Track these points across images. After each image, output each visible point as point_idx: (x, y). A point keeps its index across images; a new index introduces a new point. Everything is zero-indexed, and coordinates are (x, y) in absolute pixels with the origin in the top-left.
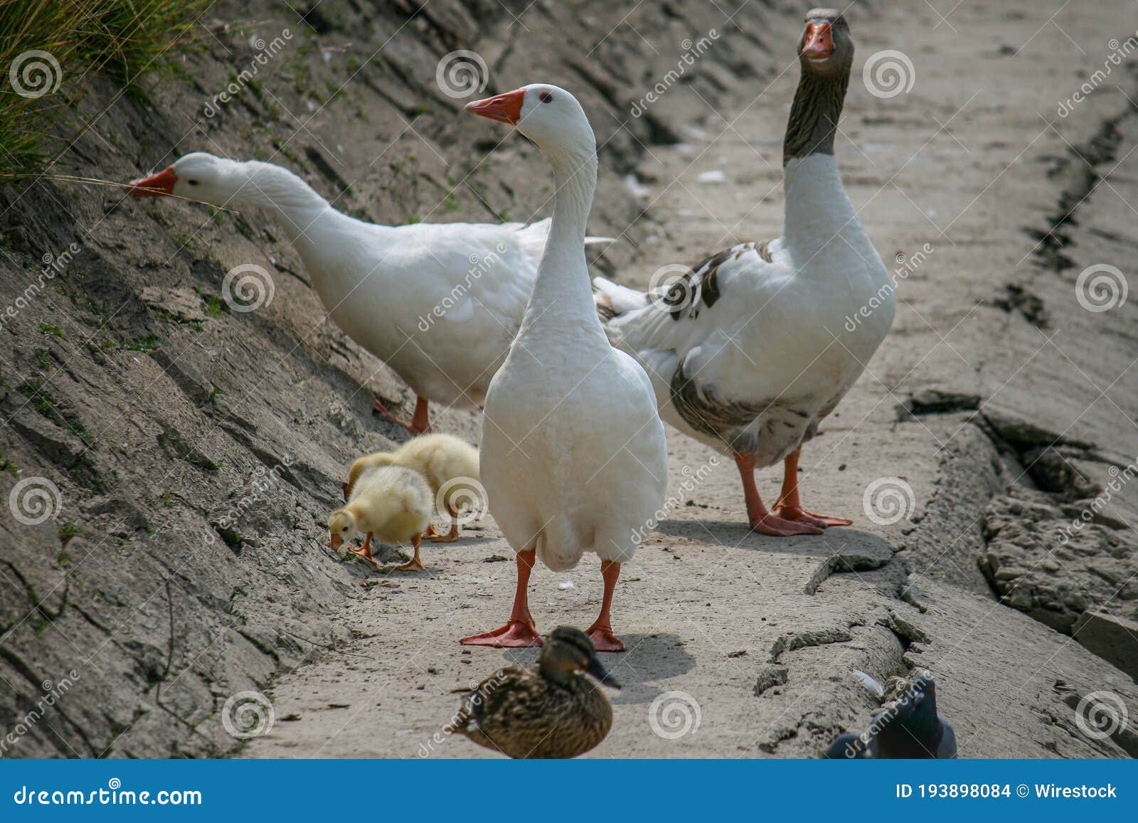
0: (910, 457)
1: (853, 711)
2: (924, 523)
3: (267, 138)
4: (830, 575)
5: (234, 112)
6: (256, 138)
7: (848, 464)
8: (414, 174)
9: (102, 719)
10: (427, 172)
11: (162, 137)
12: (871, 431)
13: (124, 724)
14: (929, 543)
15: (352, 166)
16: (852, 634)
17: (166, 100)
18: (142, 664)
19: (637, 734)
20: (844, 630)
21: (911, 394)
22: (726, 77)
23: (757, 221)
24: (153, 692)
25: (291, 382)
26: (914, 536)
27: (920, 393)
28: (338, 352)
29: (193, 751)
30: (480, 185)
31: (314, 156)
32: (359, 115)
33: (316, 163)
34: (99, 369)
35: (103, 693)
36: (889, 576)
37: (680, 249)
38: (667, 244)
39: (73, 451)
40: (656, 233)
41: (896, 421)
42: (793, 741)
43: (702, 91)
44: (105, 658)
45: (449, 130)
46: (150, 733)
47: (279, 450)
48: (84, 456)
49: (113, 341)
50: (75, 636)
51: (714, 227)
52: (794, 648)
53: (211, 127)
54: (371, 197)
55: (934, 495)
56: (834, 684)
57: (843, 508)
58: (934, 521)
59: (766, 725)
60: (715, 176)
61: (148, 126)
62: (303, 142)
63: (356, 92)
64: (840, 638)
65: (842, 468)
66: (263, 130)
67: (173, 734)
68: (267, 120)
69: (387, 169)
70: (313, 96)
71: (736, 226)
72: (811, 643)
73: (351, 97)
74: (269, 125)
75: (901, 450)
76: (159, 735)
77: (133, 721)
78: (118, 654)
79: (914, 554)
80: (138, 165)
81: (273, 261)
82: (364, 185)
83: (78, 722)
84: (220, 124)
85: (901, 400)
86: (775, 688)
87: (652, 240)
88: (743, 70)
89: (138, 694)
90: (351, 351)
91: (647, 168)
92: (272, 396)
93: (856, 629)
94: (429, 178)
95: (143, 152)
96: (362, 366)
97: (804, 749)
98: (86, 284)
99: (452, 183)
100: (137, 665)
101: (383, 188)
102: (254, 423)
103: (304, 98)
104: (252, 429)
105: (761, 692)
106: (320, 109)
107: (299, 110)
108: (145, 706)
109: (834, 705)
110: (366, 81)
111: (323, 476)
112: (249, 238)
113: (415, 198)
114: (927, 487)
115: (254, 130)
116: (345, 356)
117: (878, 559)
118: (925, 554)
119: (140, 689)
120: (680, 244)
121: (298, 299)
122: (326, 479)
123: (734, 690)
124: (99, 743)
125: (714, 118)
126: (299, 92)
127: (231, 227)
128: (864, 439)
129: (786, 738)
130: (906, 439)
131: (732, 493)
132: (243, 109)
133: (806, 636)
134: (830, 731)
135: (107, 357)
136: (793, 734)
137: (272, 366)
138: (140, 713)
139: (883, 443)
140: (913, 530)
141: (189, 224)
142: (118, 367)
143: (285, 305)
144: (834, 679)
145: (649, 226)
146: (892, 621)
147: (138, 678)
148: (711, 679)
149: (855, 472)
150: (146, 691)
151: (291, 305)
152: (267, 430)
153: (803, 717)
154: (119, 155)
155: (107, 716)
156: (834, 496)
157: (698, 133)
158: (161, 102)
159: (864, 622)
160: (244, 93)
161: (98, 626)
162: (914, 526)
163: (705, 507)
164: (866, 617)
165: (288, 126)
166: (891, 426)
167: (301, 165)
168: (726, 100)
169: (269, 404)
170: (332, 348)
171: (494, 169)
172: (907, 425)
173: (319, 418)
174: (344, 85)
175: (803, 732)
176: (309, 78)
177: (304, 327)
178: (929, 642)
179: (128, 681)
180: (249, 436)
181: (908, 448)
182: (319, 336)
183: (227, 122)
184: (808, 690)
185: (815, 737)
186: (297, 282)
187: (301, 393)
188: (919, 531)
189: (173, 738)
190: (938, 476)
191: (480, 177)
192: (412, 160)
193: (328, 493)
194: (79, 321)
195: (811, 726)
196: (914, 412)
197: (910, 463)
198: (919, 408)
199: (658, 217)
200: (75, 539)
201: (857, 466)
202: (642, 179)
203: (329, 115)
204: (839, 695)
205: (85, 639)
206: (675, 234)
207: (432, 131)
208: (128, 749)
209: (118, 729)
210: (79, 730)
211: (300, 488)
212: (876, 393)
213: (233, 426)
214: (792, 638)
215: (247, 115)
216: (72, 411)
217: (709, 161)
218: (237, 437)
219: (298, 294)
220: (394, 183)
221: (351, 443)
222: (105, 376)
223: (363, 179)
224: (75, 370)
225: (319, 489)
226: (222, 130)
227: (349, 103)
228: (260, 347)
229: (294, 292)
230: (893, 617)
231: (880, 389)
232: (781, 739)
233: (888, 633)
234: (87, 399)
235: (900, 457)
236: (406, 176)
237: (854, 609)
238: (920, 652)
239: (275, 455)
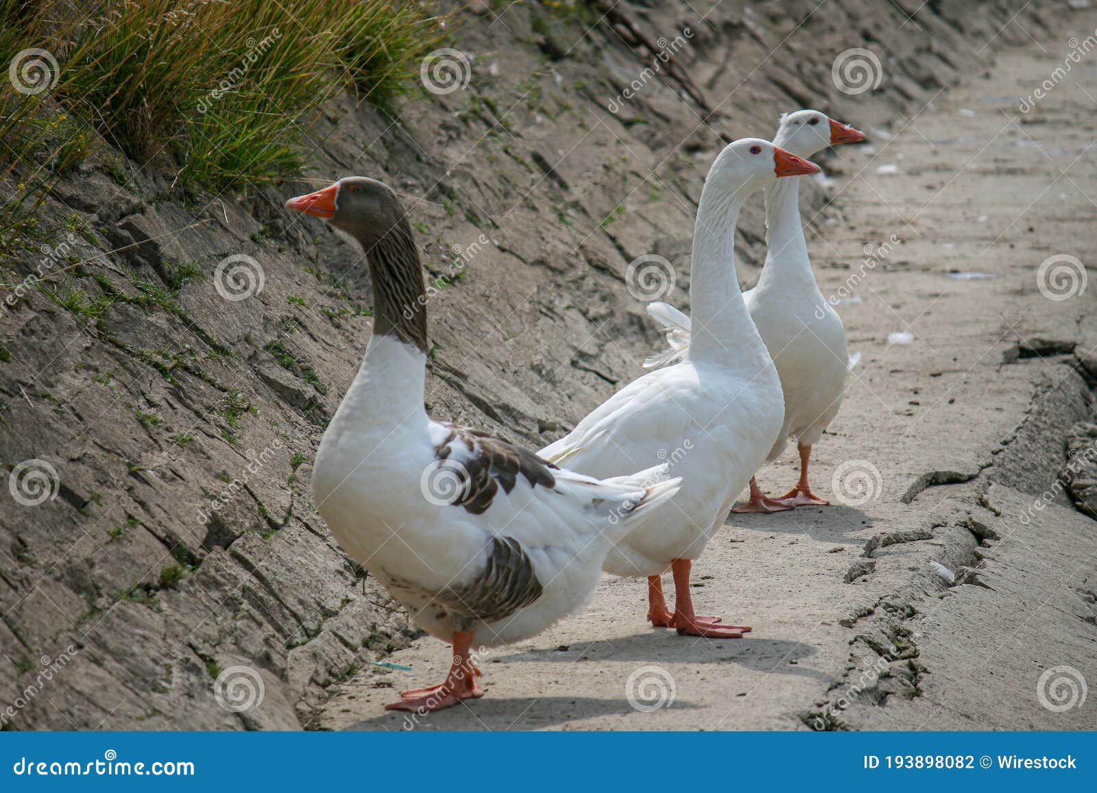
0: (1008, 392)
1: (926, 594)
2: (1012, 445)
3: (500, 145)
4: (927, 487)
5: (473, 125)
6: (490, 146)
7: (957, 399)
8: (624, 172)
9: (315, 606)
10: (636, 169)
11: (408, 146)
12: (980, 372)
13: (333, 610)
14: (1014, 461)
15: (570, 167)
16: (933, 533)
17: (414, 116)
18: (350, 562)
19: (744, 614)
20: (927, 530)
21: (1019, 342)
22: (913, 89)
23: (919, 205)
24: (359, 585)
25: (501, 340)
26: (1001, 455)
27: (1025, 341)
28: (546, 315)
29: (389, 631)
30: (682, 180)
31: (538, 159)
32: (581, 125)
33: (540, 165)
34: (334, 331)
35: (318, 586)
36: (975, 487)
37: (852, 228)
38: (843, 224)
39: (307, 396)
40: (835, 216)
41: (1002, 364)
42: (870, 618)
43: (892, 101)
44: (320, 558)
45: (659, 136)
46: (353, 617)
47: (486, 394)
48: (316, 400)
49: (349, 309)
50: (296, 541)
51: (883, 211)
52: (885, 544)
53: (450, 137)
54: (585, 191)
55: (1024, 423)
56: (911, 573)
57: (947, 434)
58: (1021, 443)
59: (848, 605)
60: (890, 168)
61: (397, 137)
62: (530, 148)
63: (581, 107)
64: (923, 536)
65: (952, 402)
66: (496, 139)
67: (374, 617)
68: (501, 130)
69: (600, 168)
70: (543, 111)
71: (902, 209)
72: (899, 541)
73: (576, 112)
74: (502, 135)
75: (1002, 387)
76: (361, 618)
77: (341, 608)
78: (332, 555)
79: (1001, 469)
80: (386, 169)
81: (497, 243)
82: (580, 182)
83: (293, 609)
84: (459, 135)
85: (1009, 346)
86: (864, 577)
87: (831, 221)
88: (929, 83)
89: (346, 586)
90: (557, 314)
91: (835, 164)
92: (485, 352)
93: (937, 529)
94: (637, 175)
95: (391, 158)
96: (566, 326)
97: (878, 624)
98: (334, 264)
99: (657, 178)
100: (347, 564)
101: (596, 184)
102: (465, 372)
103: (534, 113)
104: (464, 377)
105: (852, 580)
106: (547, 122)
107: (529, 122)
108: (352, 596)
109: (908, 590)
110: (592, 99)
111: (522, 414)
112: (477, 226)
113: (623, 190)
114: (1019, 416)
115: (489, 139)
116: (552, 318)
117: (966, 473)
118: (1009, 470)
119: (349, 582)
120: (852, 224)
121: (514, 274)
122: (523, 416)
123: (828, 578)
124: (311, 626)
125: (899, 122)
126: (531, 108)
127: (463, 218)
128: (975, 378)
129: (865, 615)
130: (1008, 378)
131: (859, 423)
132: (481, 122)
133: (896, 536)
134: (903, 610)
135: (343, 322)
136: (870, 613)
137: (486, 326)
138: (347, 601)
139: (988, 381)
140: (1001, 451)
141: (425, 215)
142: (351, 329)
143: (503, 278)
144: (912, 569)
145: (830, 210)
146: (969, 523)
147: (347, 574)
148: (812, 570)
149: (961, 405)
150: (354, 584)
151: (508, 278)
152: (477, 378)
153: (881, 599)
154: (369, 161)
155: (319, 604)
156: (940, 424)
157: (884, 134)
158: (410, 118)
159: (946, 524)
160: (482, 110)
161: (316, 534)
162: (1002, 447)
163: (835, 434)
164: (948, 520)
165: (518, 135)
166: (998, 368)
167: (526, 166)
168: (911, 108)
169: (481, 357)
170: (541, 312)
171: (696, 166)
172: (1011, 367)
173: (524, 368)
174: (572, 101)
175: (880, 611)
176: (540, 97)
177: (518, 296)
178: (998, 539)
179: (339, 576)
180: (461, 383)
181: (1008, 385)
182: (530, 302)
183: (466, 133)
184: (891, 579)
185: (889, 614)
186: (515, 259)
187: (510, 348)
188: (1007, 451)
189: (374, 621)
190: (1029, 407)
191: (684, 174)
192: (624, 160)
193: (525, 427)
194: (321, 293)
195: (888, 605)
196: (1021, 357)
197: (1009, 397)
198: (1025, 353)
199: (838, 203)
200: (304, 466)
201: (964, 400)
202: (830, 173)
203: (554, 126)
204: (916, 581)
205: (304, 544)
206: (850, 217)
207: (645, 137)
208: (335, 629)
209: (328, 614)
210: (294, 615)
211: (502, 422)
212: (990, 341)
213: (449, 375)
214: (885, 537)
215: (484, 127)
216: (308, 364)
217: (888, 157)
218: (450, 383)
219: (515, 270)
220: (606, 179)
221: (549, 387)
222: (339, 337)
223: (580, 177)
224: (315, 333)
225: (518, 424)
226: (461, 140)
227: (574, 116)
228: (477, 312)
229: (511, 268)
230: (971, 519)
231: (994, 338)
232: (860, 616)
233: (965, 532)
234: (324, 355)
235: (1000, 392)
236: (617, 174)
237: (940, 514)
238: (989, 546)
239: (482, 398)
